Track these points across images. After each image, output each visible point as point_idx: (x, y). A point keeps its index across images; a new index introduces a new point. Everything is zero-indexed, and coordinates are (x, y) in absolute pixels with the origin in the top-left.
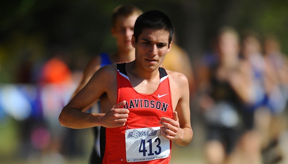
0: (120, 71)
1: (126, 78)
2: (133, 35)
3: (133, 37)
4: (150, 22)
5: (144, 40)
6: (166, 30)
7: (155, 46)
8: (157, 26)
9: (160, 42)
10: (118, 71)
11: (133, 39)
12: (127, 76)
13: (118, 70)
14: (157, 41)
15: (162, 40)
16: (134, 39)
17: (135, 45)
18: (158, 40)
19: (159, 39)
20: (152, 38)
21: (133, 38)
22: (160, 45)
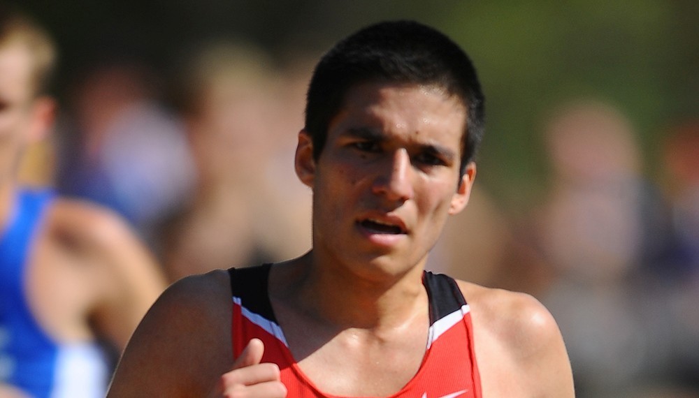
0: (244, 304)
1: (269, 334)
2: (302, 132)
3: (306, 138)
4: (380, 54)
5: (352, 132)
6: (451, 92)
7: (403, 158)
8: (413, 68)
9: (426, 139)
10: (237, 305)
11: (304, 148)
12: (273, 324)
13: (238, 301)
14: (413, 136)
15: (433, 133)
16: (310, 145)
17: (311, 171)
18: (417, 133)
19: (419, 128)
20: (391, 124)
21: (306, 143)
22: (426, 157)
